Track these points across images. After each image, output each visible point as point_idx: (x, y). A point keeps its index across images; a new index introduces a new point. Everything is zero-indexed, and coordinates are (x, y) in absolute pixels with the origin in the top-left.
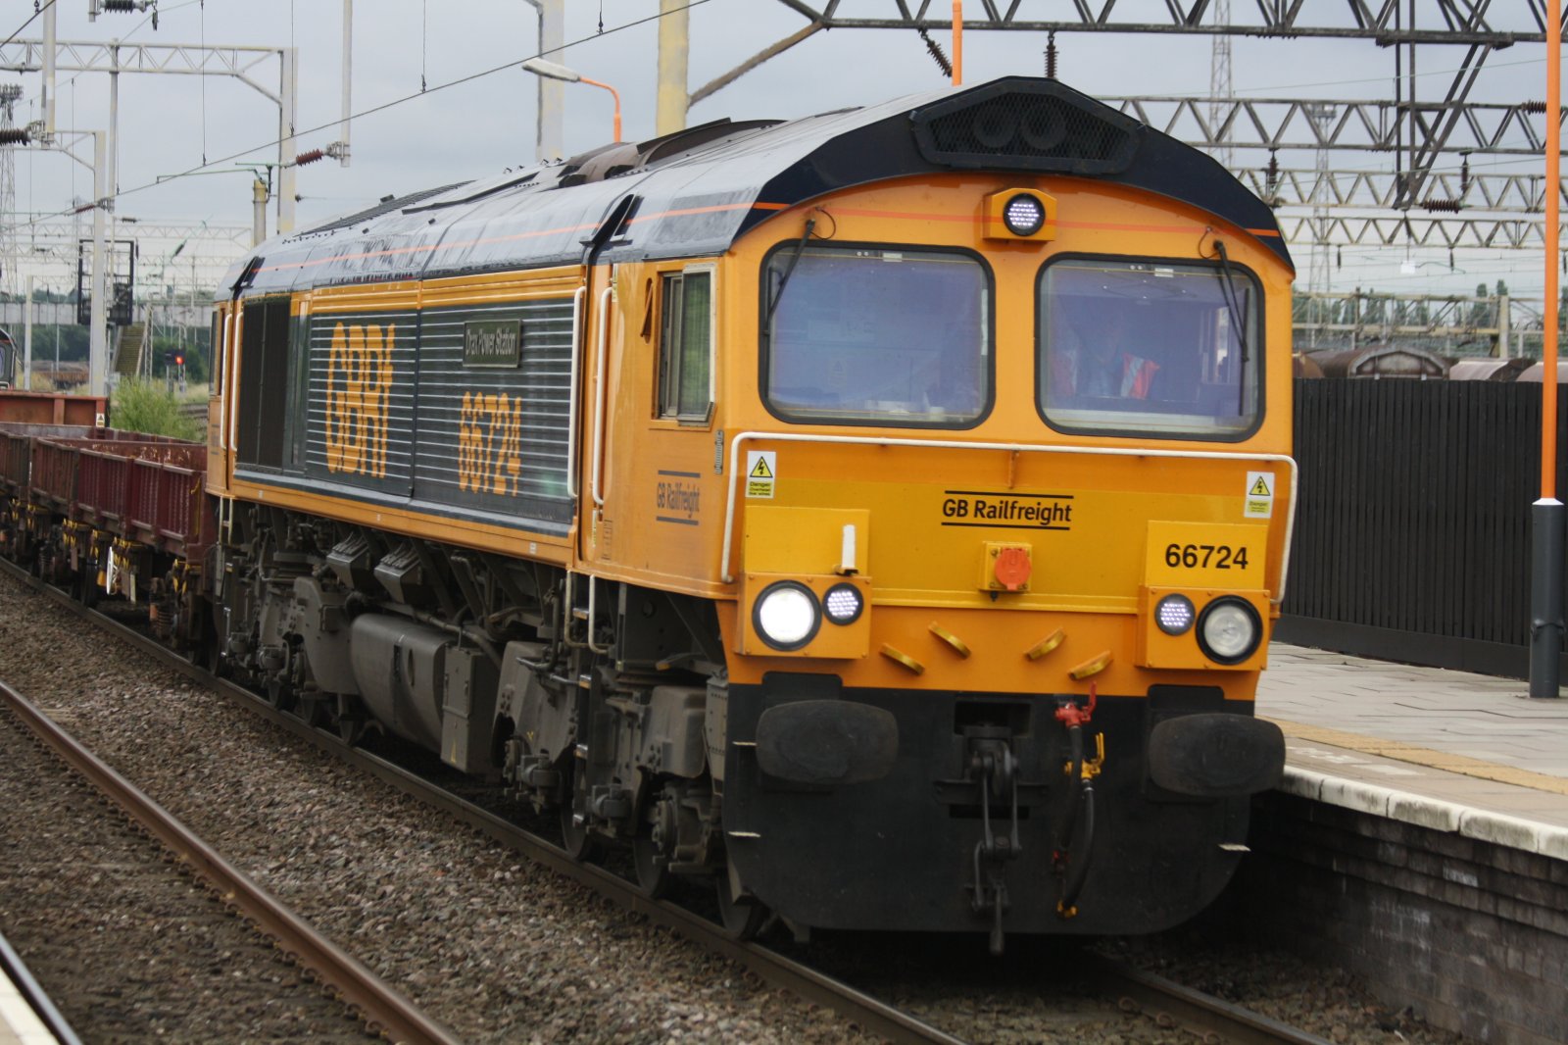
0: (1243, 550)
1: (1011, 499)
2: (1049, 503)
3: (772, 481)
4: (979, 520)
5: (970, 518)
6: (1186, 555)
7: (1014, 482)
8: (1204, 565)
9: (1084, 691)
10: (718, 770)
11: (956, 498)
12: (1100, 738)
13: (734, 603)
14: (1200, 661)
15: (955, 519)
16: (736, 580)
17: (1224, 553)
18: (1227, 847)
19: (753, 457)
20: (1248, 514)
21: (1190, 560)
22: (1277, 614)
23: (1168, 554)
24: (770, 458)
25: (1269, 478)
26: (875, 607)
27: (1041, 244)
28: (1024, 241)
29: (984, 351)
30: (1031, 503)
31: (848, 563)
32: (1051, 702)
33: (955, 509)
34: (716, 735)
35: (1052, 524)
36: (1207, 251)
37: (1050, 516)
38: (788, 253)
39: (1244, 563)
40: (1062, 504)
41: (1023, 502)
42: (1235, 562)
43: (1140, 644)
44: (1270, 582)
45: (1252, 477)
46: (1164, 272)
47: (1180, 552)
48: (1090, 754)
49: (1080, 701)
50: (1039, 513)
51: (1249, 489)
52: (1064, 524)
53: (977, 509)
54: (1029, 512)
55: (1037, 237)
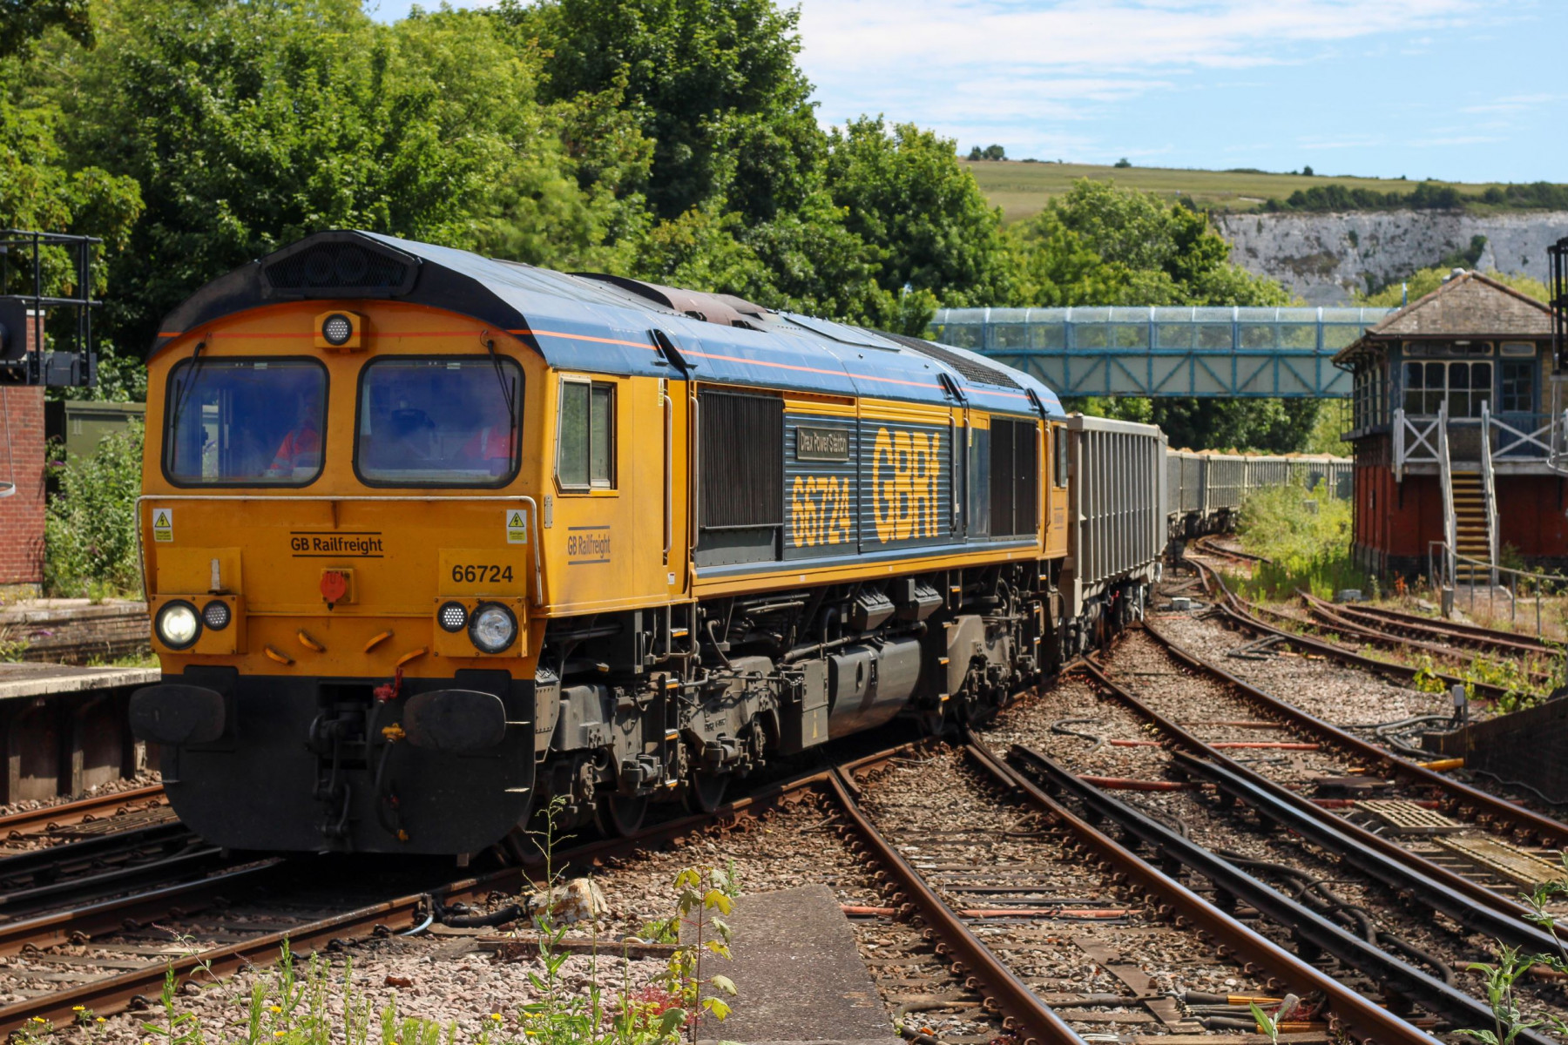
1: (338, 537)
2: (365, 538)
3: (170, 529)
4: (318, 552)
5: (311, 551)
6: (467, 573)
7: (336, 527)
8: (481, 580)
11: (300, 537)
15: (301, 552)
17: (495, 570)
19: (157, 513)
20: (510, 541)
21: (470, 576)
23: (454, 573)
24: (168, 513)
25: (523, 514)
33: (300, 544)
35: (370, 553)
39: (510, 578)
40: (375, 538)
41: (346, 538)
42: (504, 577)
45: (510, 514)
46: (454, 366)
47: (463, 571)
50: (360, 546)
51: (508, 523)
52: (378, 553)
53: (315, 544)
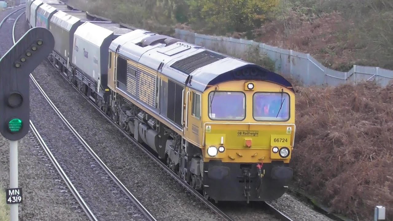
0: (287, 139)
2: (255, 132)
4: (244, 135)
6: (277, 140)
9: (260, 162)
10: (202, 175)
12: (264, 170)
13: (204, 149)
14: (279, 158)
16: (205, 146)
17: (283, 140)
18: (285, 187)
21: (278, 141)
22: (293, 149)
24: (210, 127)
25: (291, 128)
26: (227, 149)
27: (253, 91)
28: (251, 90)
29: (244, 108)
30: (252, 132)
31: (222, 143)
32: (256, 164)
34: (202, 170)
36: (281, 91)
37: (255, 134)
38: (213, 93)
39: (287, 141)
41: (250, 132)
43: (270, 154)
44: (291, 144)
48: (262, 173)
49: (260, 164)
54: (251, 134)
55: (253, 90)
